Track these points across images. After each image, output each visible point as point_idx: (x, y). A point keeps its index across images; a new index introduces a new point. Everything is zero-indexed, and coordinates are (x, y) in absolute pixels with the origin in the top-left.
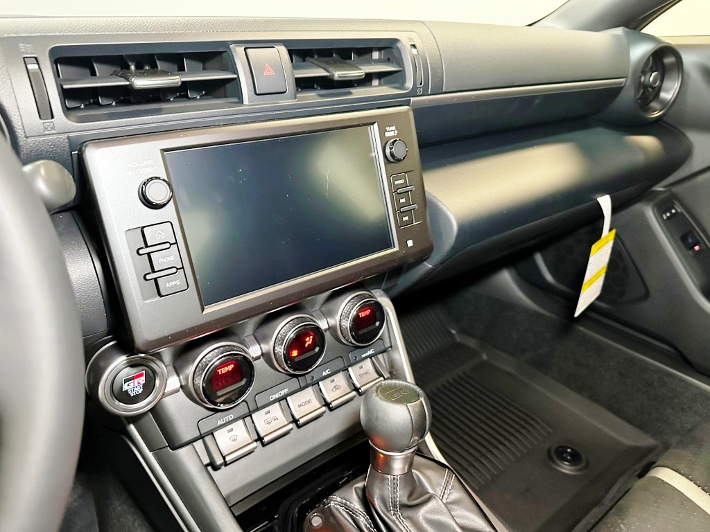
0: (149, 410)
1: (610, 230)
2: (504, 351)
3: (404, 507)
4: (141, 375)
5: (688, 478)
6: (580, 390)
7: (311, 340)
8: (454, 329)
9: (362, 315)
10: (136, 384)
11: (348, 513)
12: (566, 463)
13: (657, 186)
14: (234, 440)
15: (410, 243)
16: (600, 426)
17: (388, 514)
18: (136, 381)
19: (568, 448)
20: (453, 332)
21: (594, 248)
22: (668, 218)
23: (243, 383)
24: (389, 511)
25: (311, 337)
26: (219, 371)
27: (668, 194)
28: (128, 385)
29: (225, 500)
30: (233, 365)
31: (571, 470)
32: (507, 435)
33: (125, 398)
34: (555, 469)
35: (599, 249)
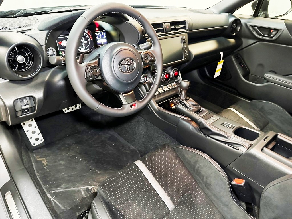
1: (222, 60)
9: (176, 72)
13: (235, 51)
15: (186, 59)
22: (237, 59)
24: (183, 100)
27: (237, 53)
35: (220, 64)
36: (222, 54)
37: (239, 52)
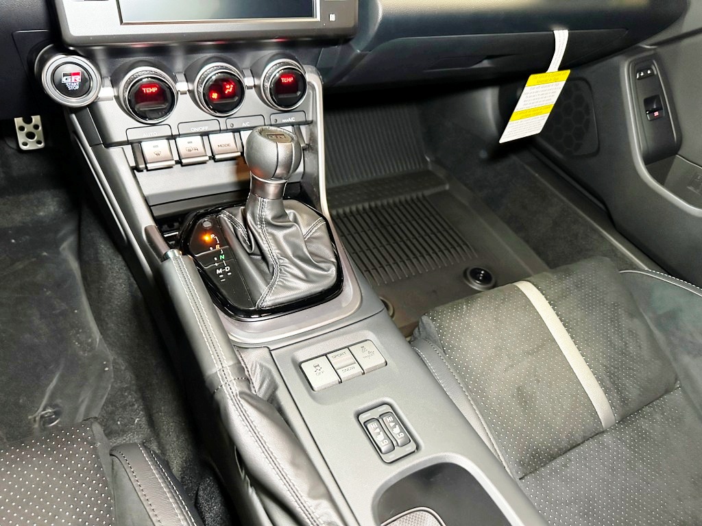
0: (88, 106)
2: (466, 185)
3: (269, 224)
4: (78, 74)
5: (542, 292)
6: (518, 230)
7: (231, 89)
8: (429, 157)
9: (284, 80)
10: (73, 81)
11: (233, 226)
12: (478, 282)
13: (645, 42)
14: (158, 154)
15: (332, 18)
16: (523, 264)
17: (256, 227)
18: (73, 77)
19: (483, 270)
20: (428, 159)
21: (533, 79)
22: (641, 78)
23: (164, 106)
24: (256, 225)
25: (232, 86)
26: (144, 89)
27: (652, 52)
28: (66, 79)
29: (146, 200)
30: (156, 89)
31: (478, 287)
32: (437, 250)
33: (62, 88)
34: (465, 284)
35: (539, 83)
36: (561, 37)
37: (662, 51)
